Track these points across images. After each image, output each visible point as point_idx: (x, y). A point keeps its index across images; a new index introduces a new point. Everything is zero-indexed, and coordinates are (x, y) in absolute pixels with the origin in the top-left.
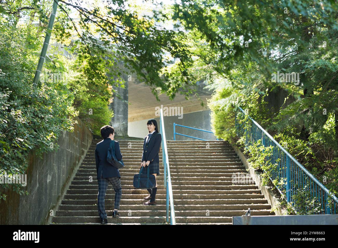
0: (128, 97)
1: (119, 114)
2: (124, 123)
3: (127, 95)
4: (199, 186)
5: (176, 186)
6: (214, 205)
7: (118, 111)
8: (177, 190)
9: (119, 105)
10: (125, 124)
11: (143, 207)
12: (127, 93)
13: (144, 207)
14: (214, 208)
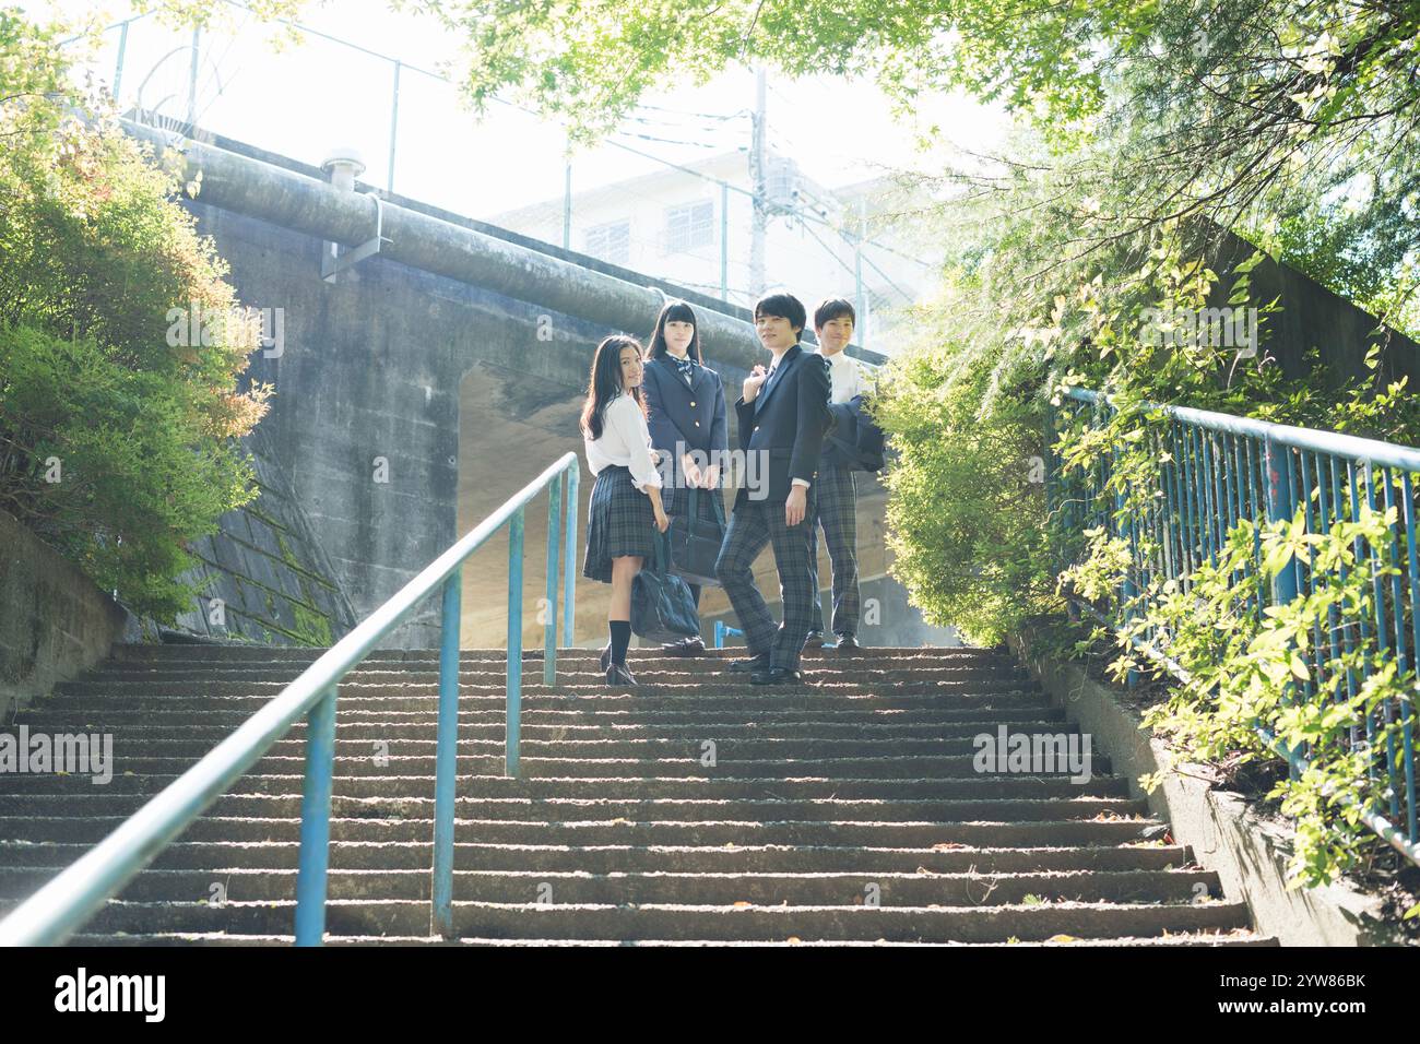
0: (455, 473)
1: (402, 566)
2: (428, 614)
3: (453, 463)
4: (741, 907)
7: (395, 549)
9: (402, 514)
10: (435, 622)
12: (455, 451)
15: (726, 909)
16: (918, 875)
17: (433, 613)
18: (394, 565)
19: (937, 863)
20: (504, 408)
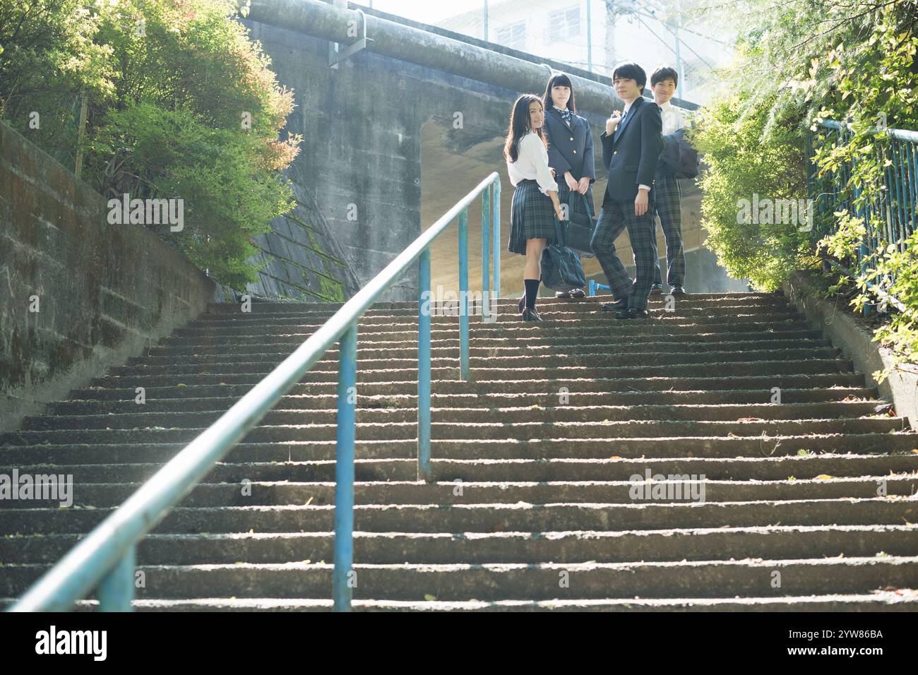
0: (419, 189)
1: (388, 250)
2: (405, 280)
3: (417, 183)
4: (615, 460)
5: (487, 462)
6: (684, 563)
7: (383, 239)
8: (481, 484)
9: (386, 217)
10: (411, 285)
11: (240, 578)
12: (418, 175)
13: (247, 579)
14: (685, 582)
15: (605, 461)
16: (728, 438)
17: (408, 280)
18: (382, 249)
19: (741, 430)
20: (449, 146)
